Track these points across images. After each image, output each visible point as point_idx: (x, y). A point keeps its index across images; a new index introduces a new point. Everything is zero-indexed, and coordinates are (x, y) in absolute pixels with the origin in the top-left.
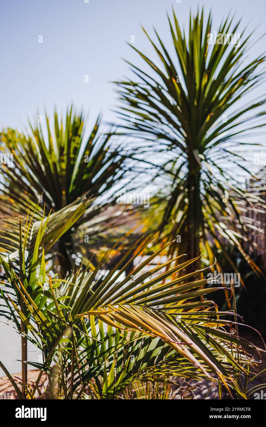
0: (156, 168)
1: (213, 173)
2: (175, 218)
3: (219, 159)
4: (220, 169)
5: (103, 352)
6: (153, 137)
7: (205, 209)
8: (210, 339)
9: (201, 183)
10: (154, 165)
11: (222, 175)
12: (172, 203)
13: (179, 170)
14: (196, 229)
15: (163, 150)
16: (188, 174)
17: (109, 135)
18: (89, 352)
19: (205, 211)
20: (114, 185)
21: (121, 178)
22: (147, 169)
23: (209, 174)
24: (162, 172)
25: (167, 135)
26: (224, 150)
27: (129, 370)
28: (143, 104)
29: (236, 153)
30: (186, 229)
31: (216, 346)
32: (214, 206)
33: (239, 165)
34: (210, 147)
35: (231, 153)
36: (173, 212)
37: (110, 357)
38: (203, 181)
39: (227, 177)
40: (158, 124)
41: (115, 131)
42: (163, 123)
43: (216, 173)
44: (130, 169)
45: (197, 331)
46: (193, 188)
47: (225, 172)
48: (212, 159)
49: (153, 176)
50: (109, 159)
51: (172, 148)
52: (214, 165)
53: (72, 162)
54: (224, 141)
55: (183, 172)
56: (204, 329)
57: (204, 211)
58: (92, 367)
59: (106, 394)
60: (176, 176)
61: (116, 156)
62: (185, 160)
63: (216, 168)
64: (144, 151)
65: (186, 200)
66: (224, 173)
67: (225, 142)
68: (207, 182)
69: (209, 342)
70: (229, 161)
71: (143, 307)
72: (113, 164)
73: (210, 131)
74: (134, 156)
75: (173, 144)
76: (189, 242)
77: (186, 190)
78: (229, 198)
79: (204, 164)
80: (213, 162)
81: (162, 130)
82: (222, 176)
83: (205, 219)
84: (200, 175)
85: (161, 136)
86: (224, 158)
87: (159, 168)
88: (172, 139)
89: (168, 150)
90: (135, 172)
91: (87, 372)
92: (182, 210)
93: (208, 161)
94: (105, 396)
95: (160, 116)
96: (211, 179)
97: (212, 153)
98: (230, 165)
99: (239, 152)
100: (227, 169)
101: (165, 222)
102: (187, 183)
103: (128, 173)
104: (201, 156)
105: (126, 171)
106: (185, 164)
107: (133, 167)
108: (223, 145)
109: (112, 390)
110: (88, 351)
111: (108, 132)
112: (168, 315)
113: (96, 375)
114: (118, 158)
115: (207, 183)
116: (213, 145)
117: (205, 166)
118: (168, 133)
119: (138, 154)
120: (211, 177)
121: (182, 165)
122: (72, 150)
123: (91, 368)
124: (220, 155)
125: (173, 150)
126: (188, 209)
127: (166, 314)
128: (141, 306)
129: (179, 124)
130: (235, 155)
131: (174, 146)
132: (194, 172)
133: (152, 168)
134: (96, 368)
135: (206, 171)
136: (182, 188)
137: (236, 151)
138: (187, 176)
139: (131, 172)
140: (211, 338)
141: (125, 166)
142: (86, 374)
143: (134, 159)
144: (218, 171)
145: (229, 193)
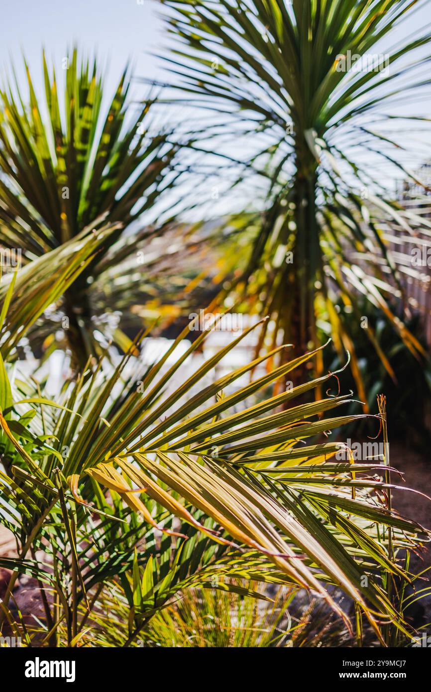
0: (236, 166)
1: (341, 173)
2: (272, 257)
3: (353, 146)
4: (353, 165)
5: (134, 526)
6: (232, 107)
7: (326, 240)
8: (337, 517)
9: (319, 193)
10: (233, 160)
11: (358, 176)
12: (266, 231)
13: (279, 169)
14: (309, 277)
15: (248, 132)
16: (296, 175)
17: (148, 104)
18: (107, 528)
19: (326, 244)
20: (161, 199)
21: (171, 186)
22: (220, 167)
23: (334, 176)
24: (248, 172)
25: (257, 103)
26: (362, 129)
27: (184, 560)
28: (212, 41)
29: (382, 135)
30: (291, 278)
31: (350, 531)
32: (342, 233)
33: (388, 158)
34: (336, 125)
35: (374, 135)
36: (268, 246)
37: (148, 535)
38: (322, 188)
39: (366, 180)
40: (240, 82)
41: (159, 94)
42: (250, 79)
43: (346, 173)
44: (188, 169)
45: (313, 502)
46: (304, 203)
47: (363, 171)
48: (339, 147)
49: (232, 182)
50: (150, 149)
51: (266, 127)
52: (343, 157)
53: (79, 158)
54: (360, 113)
55: (286, 172)
56: (327, 500)
57: (323, 244)
58: (115, 554)
59: (140, 608)
60: (274, 180)
61: (161, 144)
62: (290, 150)
63: (348, 163)
64: (216, 133)
65: (292, 226)
66: (359, 173)
67: (363, 115)
68: (329, 190)
69: (336, 523)
70: (370, 149)
71: (205, 458)
72: (156, 160)
73: (335, 94)
74: (194, 145)
75: (267, 120)
76: (298, 300)
77: (292, 206)
78: (370, 220)
79: (325, 157)
80: (340, 152)
81: (249, 93)
82: (357, 178)
83: (325, 258)
84: (317, 178)
85: (246, 104)
86: (360, 144)
87: (242, 166)
88: (266, 109)
89: (257, 131)
90: (198, 173)
91: (104, 565)
92: (285, 242)
93: (332, 150)
94: (138, 610)
95: (245, 66)
96: (336, 185)
97: (338, 136)
98: (372, 158)
99: (390, 132)
100: (366, 165)
101: (255, 264)
102: (293, 192)
103: (184, 176)
104: (320, 142)
105: (181, 172)
106: (289, 158)
107: (195, 165)
108: (358, 120)
109: (150, 600)
110: (107, 526)
111: (145, 99)
112: (255, 474)
113: (121, 569)
114: (166, 148)
115: (328, 193)
116: (341, 120)
117: (326, 160)
118: (259, 99)
119: (204, 139)
120: (337, 180)
121: (285, 159)
122: (77, 134)
123: (112, 556)
124: (353, 138)
125: (268, 131)
126: (296, 242)
127: (251, 472)
128: (202, 455)
129: (279, 80)
130: (382, 139)
131: (270, 123)
132: (305, 172)
133: (229, 167)
134: (121, 557)
135: (329, 169)
136: (283, 202)
137: (383, 131)
138: (294, 179)
139: (191, 175)
140: (340, 517)
141: (178, 164)
142: (102, 568)
143: (197, 150)
144: (350, 169)
145: (370, 211)
